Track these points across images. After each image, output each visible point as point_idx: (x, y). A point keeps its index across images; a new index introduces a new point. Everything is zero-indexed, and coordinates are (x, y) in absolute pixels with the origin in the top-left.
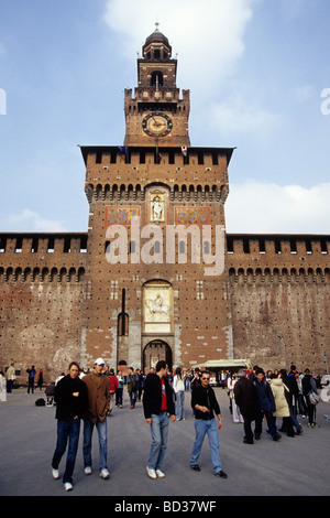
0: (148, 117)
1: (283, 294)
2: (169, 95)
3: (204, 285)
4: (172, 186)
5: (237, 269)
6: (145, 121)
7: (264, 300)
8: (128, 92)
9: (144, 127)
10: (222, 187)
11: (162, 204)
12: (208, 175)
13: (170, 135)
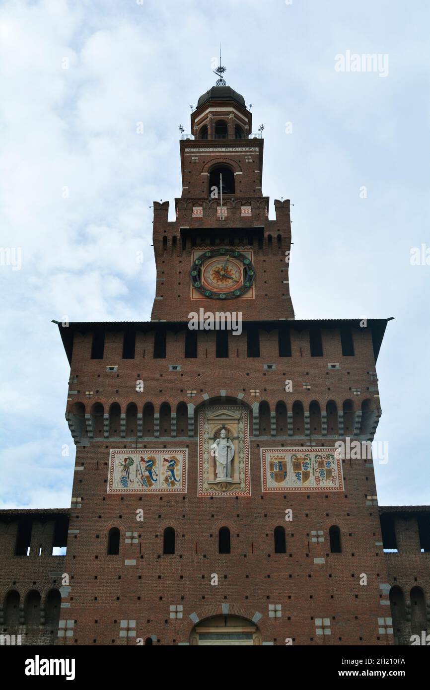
0: (203, 259)
2: (246, 211)
4: (255, 405)
5: (407, 589)
6: (197, 268)
8: (160, 209)
9: (195, 279)
10: (365, 403)
12: (333, 378)
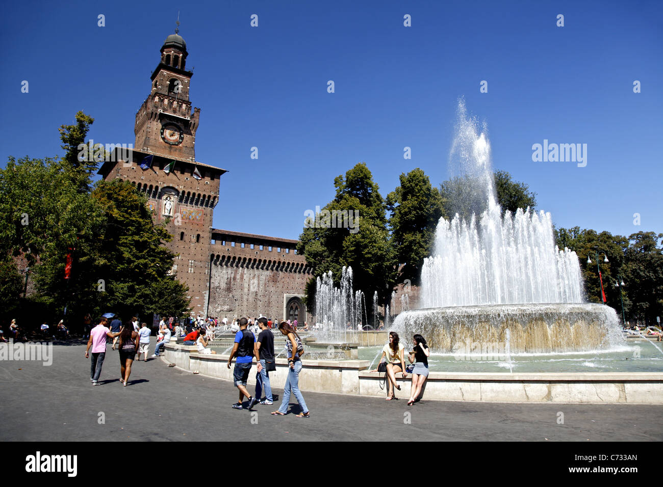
1: (241, 274)
2: (183, 108)
3: (194, 263)
4: (181, 191)
5: (216, 255)
7: (229, 276)
9: (162, 134)
10: (215, 198)
11: (172, 203)
12: (206, 187)
13: (181, 145)
